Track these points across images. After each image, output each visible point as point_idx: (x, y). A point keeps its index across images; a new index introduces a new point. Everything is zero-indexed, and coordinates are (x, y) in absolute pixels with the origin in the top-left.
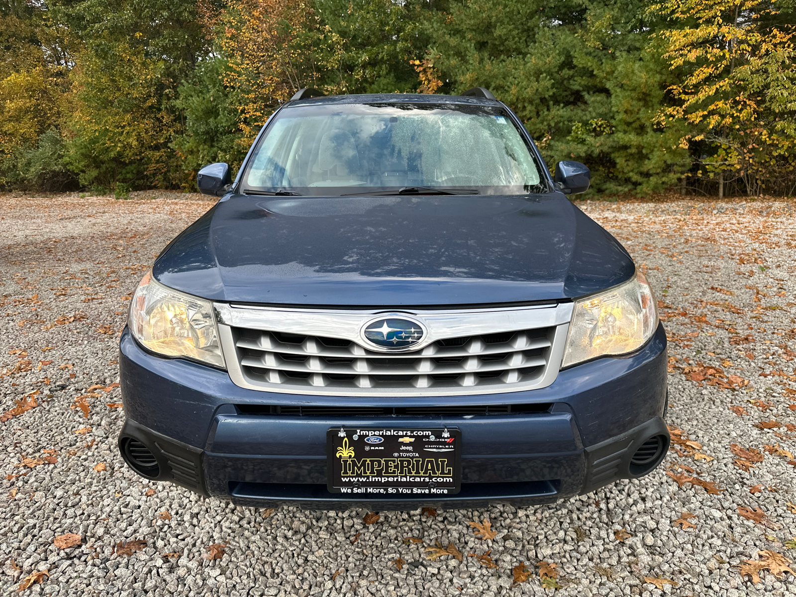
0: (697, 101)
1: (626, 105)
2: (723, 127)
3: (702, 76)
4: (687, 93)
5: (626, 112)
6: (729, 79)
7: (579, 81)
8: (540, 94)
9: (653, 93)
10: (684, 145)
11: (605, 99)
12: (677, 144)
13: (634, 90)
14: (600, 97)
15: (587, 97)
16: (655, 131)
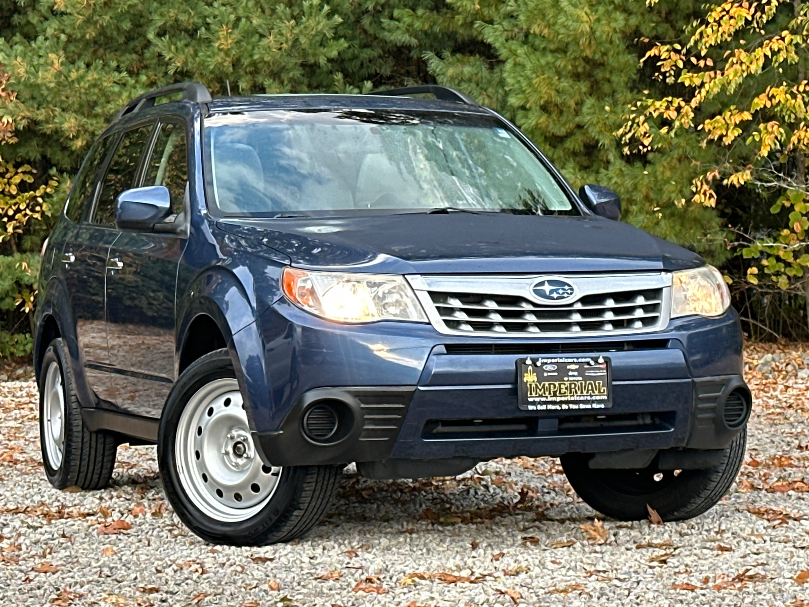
0: (724, 89)
1: (544, 89)
2: (795, 150)
3: (729, 27)
4: (695, 69)
5: (544, 108)
6: (794, 32)
7: (407, 20)
8: (304, 53)
9: (611, 61)
10: (706, 199)
11: (485, 72)
12: (687, 193)
13: (562, 50)
14: (471, 67)
15: (434, 64)
16: (629, 160)
